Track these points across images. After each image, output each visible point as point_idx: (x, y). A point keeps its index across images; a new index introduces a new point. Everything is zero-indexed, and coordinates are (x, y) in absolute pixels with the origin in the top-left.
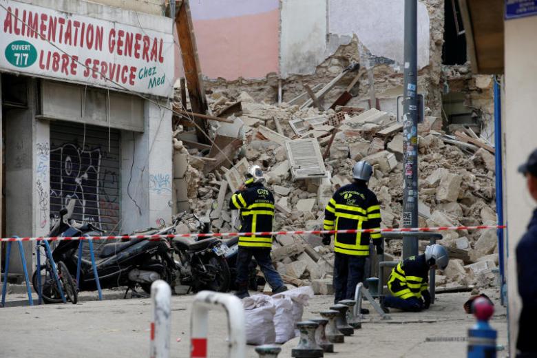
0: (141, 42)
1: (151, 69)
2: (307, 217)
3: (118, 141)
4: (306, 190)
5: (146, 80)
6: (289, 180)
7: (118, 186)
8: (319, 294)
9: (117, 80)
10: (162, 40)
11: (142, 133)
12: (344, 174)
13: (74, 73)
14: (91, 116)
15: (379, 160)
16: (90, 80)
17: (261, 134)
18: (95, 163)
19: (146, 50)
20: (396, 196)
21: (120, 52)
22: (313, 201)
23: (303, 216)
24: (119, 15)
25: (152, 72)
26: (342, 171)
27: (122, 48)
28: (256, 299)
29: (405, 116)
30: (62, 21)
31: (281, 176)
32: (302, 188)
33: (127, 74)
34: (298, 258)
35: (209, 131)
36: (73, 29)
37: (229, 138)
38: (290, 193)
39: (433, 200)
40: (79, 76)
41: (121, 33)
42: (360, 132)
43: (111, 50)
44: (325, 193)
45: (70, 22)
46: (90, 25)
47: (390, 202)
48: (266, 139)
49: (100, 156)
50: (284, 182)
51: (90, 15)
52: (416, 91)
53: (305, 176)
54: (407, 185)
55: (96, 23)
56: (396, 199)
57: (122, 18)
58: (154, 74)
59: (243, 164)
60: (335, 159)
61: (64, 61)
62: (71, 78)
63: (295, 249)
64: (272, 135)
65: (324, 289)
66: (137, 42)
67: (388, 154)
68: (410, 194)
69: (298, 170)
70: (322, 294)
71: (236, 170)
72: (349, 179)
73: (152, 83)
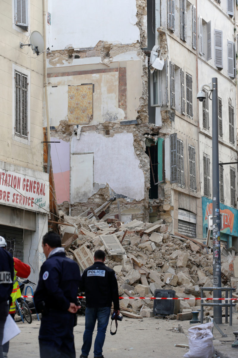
0: (36, 185)
1: (40, 199)
3: (22, 235)
4: (114, 261)
5: (38, 204)
7: (22, 258)
9: (26, 205)
10: (44, 184)
11: (35, 231)
13: (8, 200)
14: (14, 223)
15: (147, 246)
16: (14, 204)
17: (82, 232)
18: (13, 247)
19: (38, 189)
20: (158, 264)
21: (27, 190)
22: (121, 267)
24: (27, 171)
25: (40, 200)
27: (28, 188)
29: (214, 225)
30: (4, 174)
32: (113, 259)
33: (30, 201)
35: (60, 230)
36: (8, 178)
37: (70, 234)
39: (175, 266)
40: (10, 203)
41: (28, 181)
42: (134, 232)
43: (24, 189)
44: (126, 262)
45: (7, 174)
46: (15, 176)
47: (156, 267)
48: (85, 234)
49: (15, 243)
51: (15, 171)
52: (219, 213)
53: (115, 254)
55: (18, 175)
56: (158, 265)
57: (28, 173)
59: (83, 247)
60: (125, 245)
61: (4, 194)
62: (7, 203)
64: (86, 232)
65: (148, 315)
66: (34, 185)
67: (151, 243)
68: (217, 267)
69: (111, 250)
70: (147, 317)
71: (80, 251)
72: (134, 255)
73: (40, 206)
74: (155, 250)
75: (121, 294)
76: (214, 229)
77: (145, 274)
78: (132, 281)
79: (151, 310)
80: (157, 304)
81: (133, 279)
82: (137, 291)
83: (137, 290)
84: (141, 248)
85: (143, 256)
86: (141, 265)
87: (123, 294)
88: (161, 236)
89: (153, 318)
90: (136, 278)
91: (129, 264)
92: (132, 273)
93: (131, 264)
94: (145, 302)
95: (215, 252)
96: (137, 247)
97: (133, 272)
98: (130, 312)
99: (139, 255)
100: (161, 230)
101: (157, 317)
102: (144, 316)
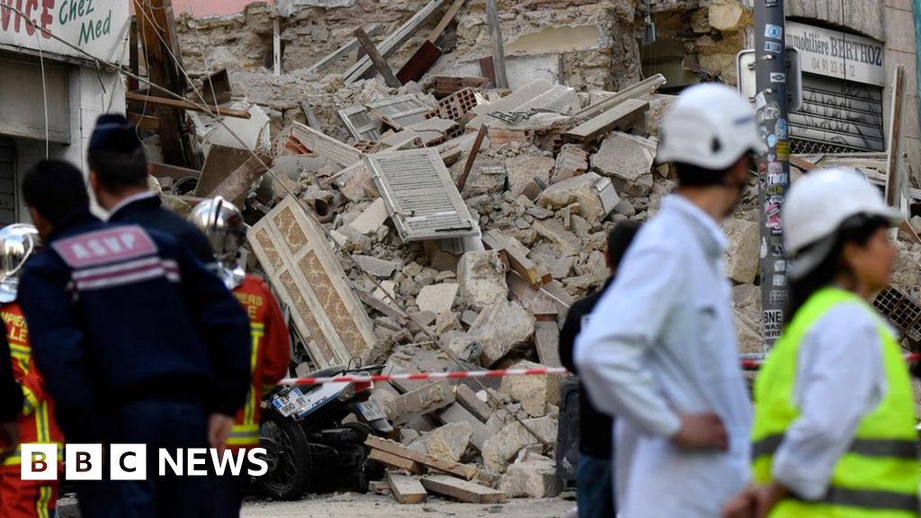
2: (444, 326)
3: (12, 163)
4: (428, 264)
5: (74, 27)
6: (391, 243)
8: (525, 496)
9: (17, 29)
11: (66, 145)
12: (506, 227)
15: (578, 193)
17: (298, 142)
22: (452, 288)
23: (434, 323)
25: (85, 8)
29: (761, 95)
31: (370, 234)
32: (419, 259)
33: (36, 14)
34: (444, 417)
35: (191, 137)
37: (239, 151)
38: (394, 271)
42: (527, 133)
44: (477, 268)
48: (309, 152)
50: (378, 248)
52: (782, 41)
53: (428, 233)
54: (771, 249)
58: (88, 12)
59: (287, 208)
60: (482, 194)
63: (437, 398)
65: (537, 486)
67: (598, 180)
68: (777, 269)
69: (409, 219)
70: (533, 497)
71: (273, 224)
72: (517, 238)
73: (85, 34)
74: (614, 211)
75: (442, 405)
76: (763, 109)
77: (554, 317)
78: (496, 348)
79: (548, 465)
80: (570, 438)
81: (500, 339)
82: (513, 389)
83: (511, 387)
84: (550, 207)
85: (559, 239)
86: (540, 280)
87: (450, 405)
88: (645, 151)
89: (557, 498)
90: (515, 337)
91: (490, 277)
92: (496, 317)
93: (496, 274)
94: (534, 434)
95: (767, 206)
96: (535, 203)
97: (500, 310)
98: (464, 478)
99: (540, 237)
100: (650, 123)
101: (573, 494)
102: (520, 491)
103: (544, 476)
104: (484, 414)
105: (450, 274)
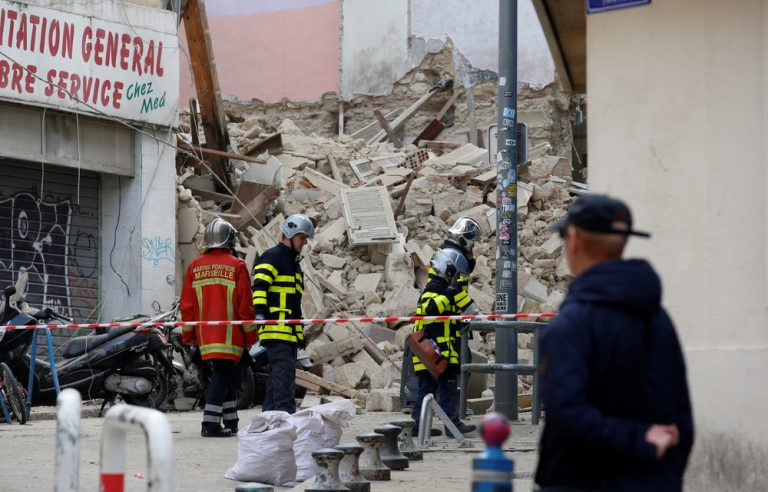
0: (130, 47)
1: (144, 85)
2: (369, 300)
3: (97, 188)
4: (369, 261)
5: (138, 101)
6: (346, 246)
7: (97, 254)
8: (381, 410)
9: (95, 101)
10: (161, 44)
11: (131, 178)
12: (425, 238)
13: (30, 90)
14: (56, 153)
16: (54, 101)
17: (308, 181)
18: (63, 221)
19: (137, 58)
21: (98, 61)
22: (378, 276)
23: (363, 298)
24: (98, 7)
25: (146, 89)
26: (422, 233)
27: (103, 55)
28: (268, 418)
29: (500, 154)
30: (12, 15)
31: (334, 241)
32: (363, 257)
33: (109, 93)
34: (354, 359)
35: (232, 175)
36: (30, 26)
37: (260, 185)
38: (345, 265)
39: (552, 276)
40: (38, 95)
41: (101, 33)
42: (449, 178)
43: (86, 57)
44: (396, 265)
45: (24, 17)
46: (54, 21)
47: (490, 279)
48: (315, 187)
49: (70, 212)
50: (337, 249)
51: (55, 6)
52: (515, 119)
53: (367, 240)
54: (502, 254)
55: (63, 19)
57: (102, 11)
58: (149, 92)
60: (412, 216)
61: (15, 73)
62: (25, 97)
63: (350, 346)
64: (322, 181)
65: (388, 404)
66: (124, 46)
67: (488, 210)
68: (505, 267)
69: (357, 231)
70: (386, 411)
71: (268, 231)
72: (431, 245)
73: (146, 106)
75: (355, 351)
76: (500, 162)
87: (359, 351)
88: (525, 192)
89: (400, 412)
91: (404, 270)
93: (408, 268)
95: (501, 226)
96: (447, 223)
100: (532, 174)
101: (408, 410)
102: (377, 407)
103: (393, 398)
104: (381, 357)
105: (381, 267)
